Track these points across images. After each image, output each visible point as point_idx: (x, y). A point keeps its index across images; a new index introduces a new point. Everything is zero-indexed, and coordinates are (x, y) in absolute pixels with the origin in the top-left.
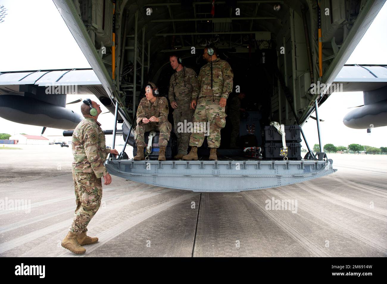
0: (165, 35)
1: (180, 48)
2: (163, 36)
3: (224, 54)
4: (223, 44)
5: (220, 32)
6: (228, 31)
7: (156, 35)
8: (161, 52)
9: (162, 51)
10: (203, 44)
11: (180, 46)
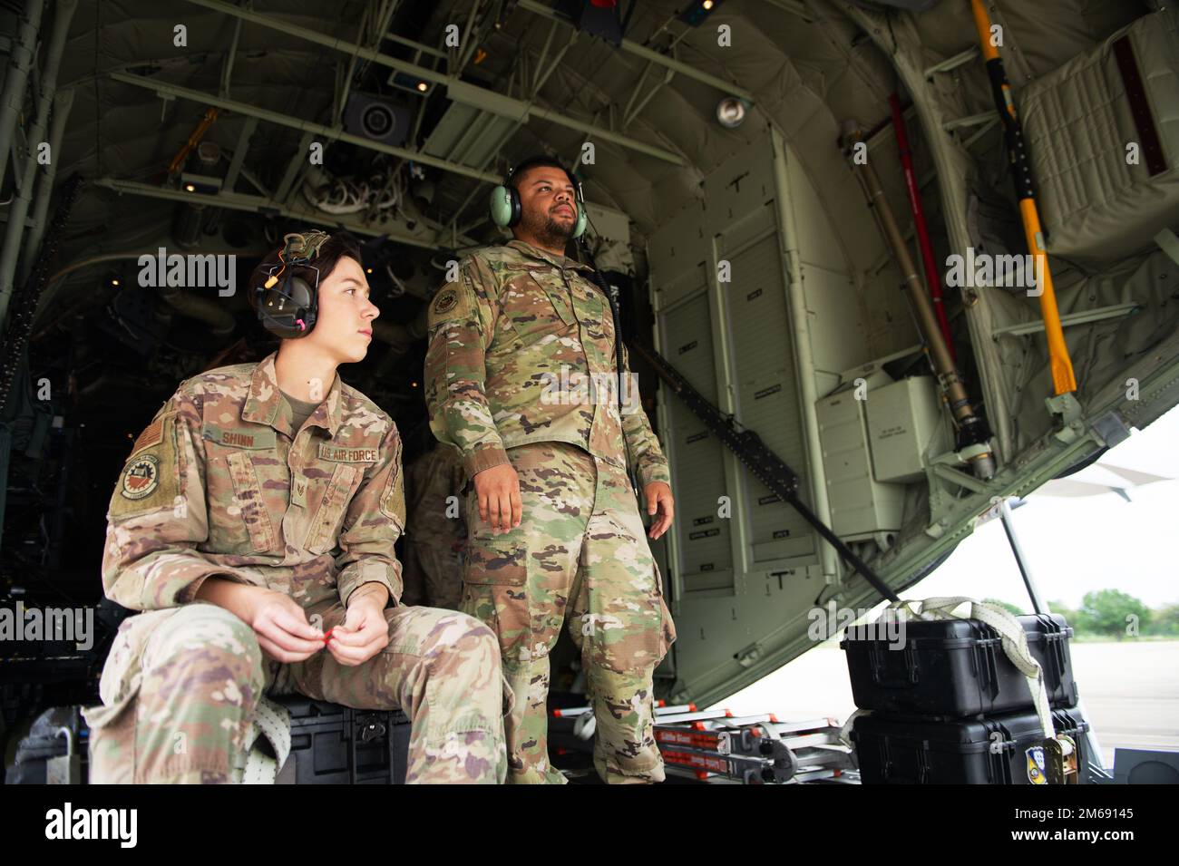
0: (168, 92)
1: (212, 191)
2: (155, 91)
3: (389, 268)
4: (411, 226)
5: (444, 159)
6: (476, 168)
7: (114, 76)
8: (96, 183)
9: (107, 182)
10: (329, 202)
11: (217, 182)
